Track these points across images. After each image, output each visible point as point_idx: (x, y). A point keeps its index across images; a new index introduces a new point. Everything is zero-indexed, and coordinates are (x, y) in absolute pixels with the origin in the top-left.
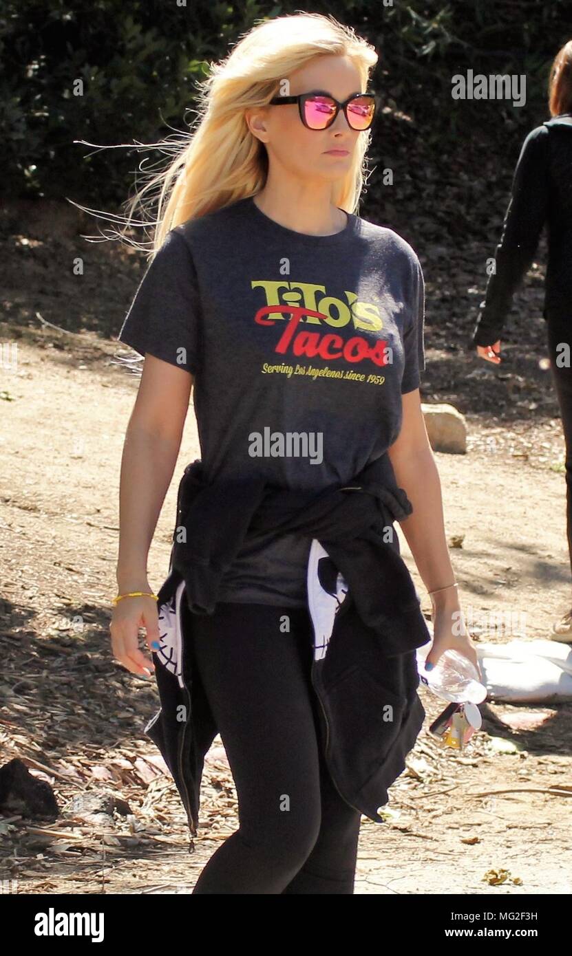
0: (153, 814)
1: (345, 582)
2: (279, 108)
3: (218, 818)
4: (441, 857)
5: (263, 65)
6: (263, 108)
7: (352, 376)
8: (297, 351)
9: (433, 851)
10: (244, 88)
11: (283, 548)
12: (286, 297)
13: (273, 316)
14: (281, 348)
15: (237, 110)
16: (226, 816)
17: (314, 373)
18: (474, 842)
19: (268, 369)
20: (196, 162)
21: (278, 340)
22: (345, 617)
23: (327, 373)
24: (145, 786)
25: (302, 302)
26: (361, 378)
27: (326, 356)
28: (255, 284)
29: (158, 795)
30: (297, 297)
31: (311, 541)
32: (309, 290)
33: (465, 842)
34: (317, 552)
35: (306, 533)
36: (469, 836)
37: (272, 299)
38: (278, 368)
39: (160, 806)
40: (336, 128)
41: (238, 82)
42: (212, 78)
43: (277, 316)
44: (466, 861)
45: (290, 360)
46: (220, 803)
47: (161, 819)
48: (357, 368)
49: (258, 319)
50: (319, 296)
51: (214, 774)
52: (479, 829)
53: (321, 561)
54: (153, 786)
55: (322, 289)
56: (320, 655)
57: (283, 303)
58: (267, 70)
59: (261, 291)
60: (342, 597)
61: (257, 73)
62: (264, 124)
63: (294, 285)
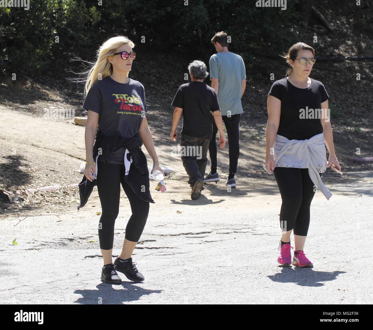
0: (29, 201)
1: (132, 159)
2: (116, 56)
3: (42, 202)
4: (87, 210)
5: (111, 46)
6: (112, 56)
7: (135, 114)
8: (124, 109)
9: (86, 208)
10: (108, 51)
11: (120, 151)
12: (120, 97)
13: (118, 101)
14: (121, 108)
15: (106, 57)
16: (44, 201)
17: (127, 113)
18: (94, 206)
19: (118, 113)
20: (96, 69)
21: (120, 106)
22: (132, 166)
23: (130, 113)
24: (27, 195)
25: (123, 98)
26: (137, 114)
27: (130, 109)
28: (113, 95)
29: (30, 197)
30: (122, 97)
31: (126, 150)
32: (124, 96)
33: (92, 206)
34: (127, 152)
35: (125, 148)
36: (93, 205)
37: (118, 98)
38: (121, 112)
39: (30, 199)
40: (129, 59)
41: (106, 50)
42: (100, 49)
43: (119, 101)
44: (92, 210)
45: (123, 111)
46: (42, 199)
47: (30, 202)
48: (135, 112)
49: (115, 102)
50: (126, 97)
51: (41, 193)
52: (95, 204)
53: (128, 154)
54: (29, 195)
55: (127, 95)
56: (126, 174)
57: (120, 98)
58: (112, 47)
59: (115, 96)
60: (132, 162)
61: (110, 48)
62: (113, 60)
63: (121, 95)
